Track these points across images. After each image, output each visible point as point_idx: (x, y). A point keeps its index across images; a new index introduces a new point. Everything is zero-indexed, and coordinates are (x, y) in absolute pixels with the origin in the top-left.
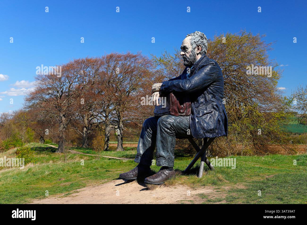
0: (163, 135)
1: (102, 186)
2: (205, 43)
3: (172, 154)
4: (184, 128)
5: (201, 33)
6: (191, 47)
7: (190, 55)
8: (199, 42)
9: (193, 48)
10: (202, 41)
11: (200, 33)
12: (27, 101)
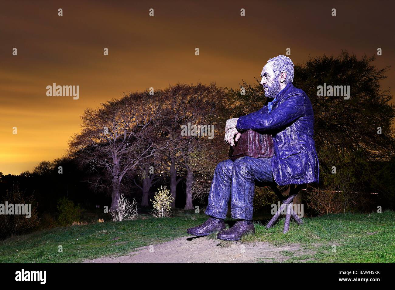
0: (239, 181)
1: (166, 244)
2: (291, 69)
3: (250, 204)
4: (264, 172)
5: (286, 57)
6: (274, 74)
7: (272, 84)
8: (283, 68)
9: (276, 76)
10: (287, 66)
11: (284, 58)
12: (72, 146)
